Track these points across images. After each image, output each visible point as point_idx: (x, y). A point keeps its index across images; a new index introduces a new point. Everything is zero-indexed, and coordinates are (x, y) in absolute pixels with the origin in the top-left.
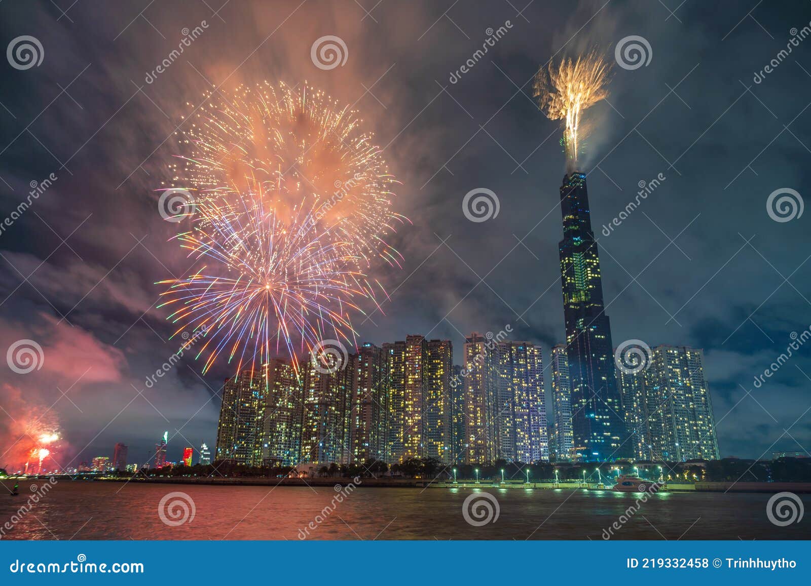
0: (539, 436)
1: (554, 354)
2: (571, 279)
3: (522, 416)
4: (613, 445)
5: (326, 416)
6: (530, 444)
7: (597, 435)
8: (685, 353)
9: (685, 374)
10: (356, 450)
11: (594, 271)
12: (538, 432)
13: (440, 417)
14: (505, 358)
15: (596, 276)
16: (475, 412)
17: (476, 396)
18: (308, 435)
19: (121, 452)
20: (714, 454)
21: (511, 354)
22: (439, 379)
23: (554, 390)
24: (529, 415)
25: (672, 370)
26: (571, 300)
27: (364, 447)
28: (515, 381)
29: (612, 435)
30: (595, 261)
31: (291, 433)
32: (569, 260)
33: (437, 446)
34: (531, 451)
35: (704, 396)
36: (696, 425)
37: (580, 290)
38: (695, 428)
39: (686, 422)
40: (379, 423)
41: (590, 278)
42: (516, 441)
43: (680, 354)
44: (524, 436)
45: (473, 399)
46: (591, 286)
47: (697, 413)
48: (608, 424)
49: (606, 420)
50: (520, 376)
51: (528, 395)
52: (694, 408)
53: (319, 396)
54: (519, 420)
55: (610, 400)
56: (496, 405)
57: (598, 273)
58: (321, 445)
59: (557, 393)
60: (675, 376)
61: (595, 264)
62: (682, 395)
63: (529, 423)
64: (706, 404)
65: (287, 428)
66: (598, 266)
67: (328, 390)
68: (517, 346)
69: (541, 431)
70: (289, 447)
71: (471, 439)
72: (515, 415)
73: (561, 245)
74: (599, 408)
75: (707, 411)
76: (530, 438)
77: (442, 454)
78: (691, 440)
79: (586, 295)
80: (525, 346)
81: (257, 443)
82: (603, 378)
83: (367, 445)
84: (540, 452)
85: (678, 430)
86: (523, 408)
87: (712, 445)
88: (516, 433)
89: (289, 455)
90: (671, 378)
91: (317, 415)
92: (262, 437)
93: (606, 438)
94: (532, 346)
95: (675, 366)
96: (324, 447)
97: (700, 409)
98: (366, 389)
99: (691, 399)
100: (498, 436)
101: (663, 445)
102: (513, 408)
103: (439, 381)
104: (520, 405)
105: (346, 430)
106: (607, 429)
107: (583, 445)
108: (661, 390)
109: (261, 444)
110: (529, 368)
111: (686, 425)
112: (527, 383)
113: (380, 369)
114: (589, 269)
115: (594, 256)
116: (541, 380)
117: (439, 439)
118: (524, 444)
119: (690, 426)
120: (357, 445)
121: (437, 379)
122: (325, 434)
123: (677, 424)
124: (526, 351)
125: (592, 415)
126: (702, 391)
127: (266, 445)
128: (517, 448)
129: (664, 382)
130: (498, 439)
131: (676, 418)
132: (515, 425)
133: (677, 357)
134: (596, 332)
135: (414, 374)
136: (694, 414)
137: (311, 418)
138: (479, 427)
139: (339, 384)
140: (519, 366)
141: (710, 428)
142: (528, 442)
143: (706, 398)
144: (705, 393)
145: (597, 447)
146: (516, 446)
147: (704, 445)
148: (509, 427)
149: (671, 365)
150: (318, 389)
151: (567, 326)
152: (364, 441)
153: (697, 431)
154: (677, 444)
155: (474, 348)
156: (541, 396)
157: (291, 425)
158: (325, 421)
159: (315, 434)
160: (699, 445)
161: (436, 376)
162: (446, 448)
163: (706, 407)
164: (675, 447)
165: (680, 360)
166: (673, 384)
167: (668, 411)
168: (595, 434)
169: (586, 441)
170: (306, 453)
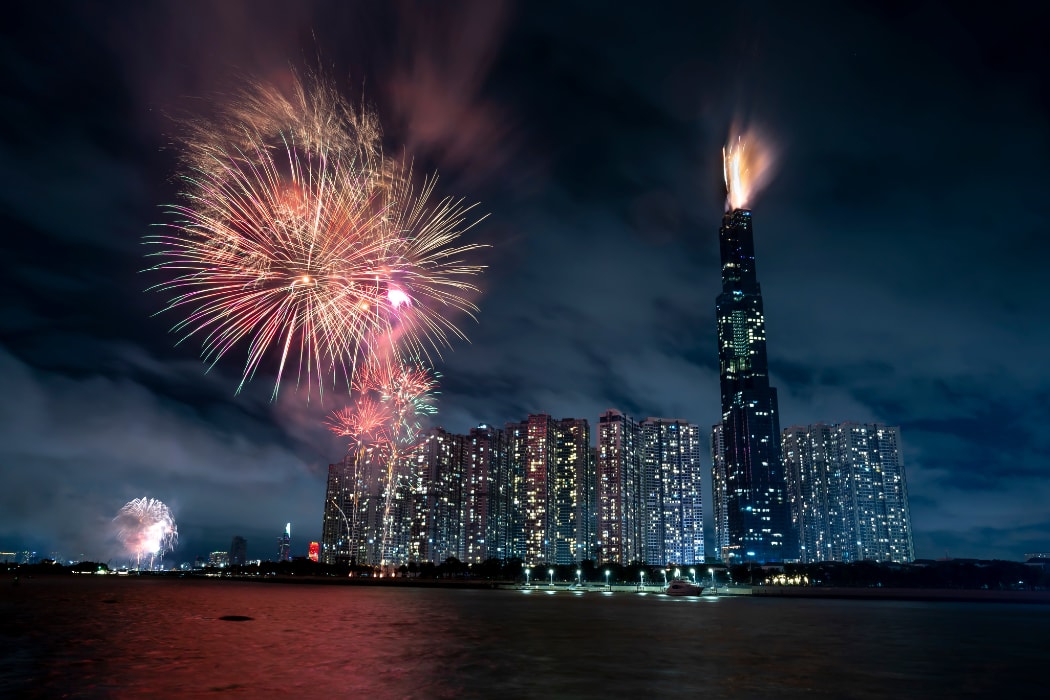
0: (693, 532)
1: (714, 434)
2: (729, 344)
3: (671, 508)
4: (773, 543)
5: (436, 508)
6: (681, 542)
7: (754, 532)
8: (876, 432)
9: (874, 458)
10: (471, 547)
11: (757, 333)
12: (692, 527)
13: (573, 510)
14: (652, 440)
15: (760, 338)
16: (609, 504)
17: (610, 486)
18: (416, 529)
19: (239, 547)
20: (907, 555)
21: (660, 434)
22: (572, 465)
23: (714, 477)
24: (680, 508)
25: (857, 453)
26: (728, 369)
27: (479, 544)
28: (665, 467)
29: (772, 532)
30: (758, 320)
31: (400, 527)
32: (727, 319)
33: (569, 543)
34: (682, 550)
35: (898, 484)
36: (886, 520)
37: (739, 357)
38: (884, 523)
39: (872, 516)
40: (497, 517)
41: (751, 342)
42: (664, 538)
43: (868, 434)
44: (674, 531)
45: (607, 489)
46: (752, 352)
47: (887, 505)
48: (768, 519)
49: (766, 514)
50: (671, 460)
51: (680, 484)
52: (883, 500)
53: (428, 486)
54: (667, 513)
55: (771, 490)
56: (637, 496)
57: (763, 335)
58: (431, 541)
59: (717, 481)
60: (860, 460)
61: (759, 324)
62: (868, 483)
63: (681, 517)
64: (900, 494)
65: (395, 521)
66: (763, 326)
67: (439, 479)
68: (667, 424)
69: (695, 526)
70: (399, 543)
71: (604, 536)
72: (663, 508)
73: (718, 300)
74: (757, 499)
75: (900, 503)
76: (681, 535)
77: (575, 552)
78: (879, 538)
79: (747, 363)
80: (677, 424)
81: (362, 538)
82: (765, 464)
83: (482, 541)
84: (693, 551)
85: (862, 526)
86: (673, 499)
87: (906, 545)
88: (664, 529)
89: (398, 552)
90: (855, 463)
91: (426, 508)
92: (366, 531)
93: (765, 535)
94: (687, 424)
95: (862, 448)
96: (434, 543)
97: (892, 500)
98: (481, 478)
99: (881, 489)
100: (640, 532)
101: (843, 544)
102: (661, 499)
103: (572, 467)
104: (670, 496)
105: (461, 524)
106: (766, 524)
107: (738, 543)
108: (843, 477)
109: (366, 539)
110: (682, 451)
111: (872, 519)
112: (679, 469)
113: (499, 454)
114: (751, 330)
115: (758, 314)
116: (697, 465)
117: (572, 535)
118: (675, 541)
119: (877, 522)
120: (471, 541)
121: (569, 465)
122: (435, 529)
123: (860, 519)
124: (678, 430)
125: (749, 508)
126: (896, 479)
127: (371, 541)
128: (664, 546)
129: (847, 468)
130: (640, 535)
131: (860, 512)
132: (663, 519)
133: (864, 437)
134: (757, 408)
135: (537, 460)
136: (884, 506)
137: (419, 511)
138: (613, 522)
139: (452, 471)
140: (670, 449)
141: (904, 524)
142: (678, 538)
143: (900, 487)
144: (899, 480)
145: (754, 545)
146: (664, 544)
147: (895, 544)
148: (655, 522)
149: (855, 447)
150: (426, 478)
151: (723, 401)
152: (479, 538)
153: (886, 527)
154: (859, 543)
155: (610, 428)
156: (697, 484)
157: (401, 518)
158: (436, 514)
159: (424, 529)
160: (888, 544)
161: (569, 462)
162: (579, 546)
163: (900, 498)
164: (857, 546)
165: (868, 441)
166: (857, 471)
167: (850, 503)
168: (751, 530)
169: (741, 539)
170: (415, 550)
